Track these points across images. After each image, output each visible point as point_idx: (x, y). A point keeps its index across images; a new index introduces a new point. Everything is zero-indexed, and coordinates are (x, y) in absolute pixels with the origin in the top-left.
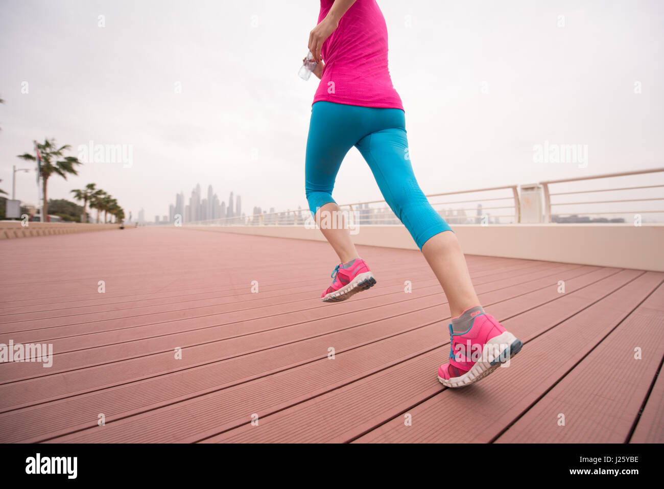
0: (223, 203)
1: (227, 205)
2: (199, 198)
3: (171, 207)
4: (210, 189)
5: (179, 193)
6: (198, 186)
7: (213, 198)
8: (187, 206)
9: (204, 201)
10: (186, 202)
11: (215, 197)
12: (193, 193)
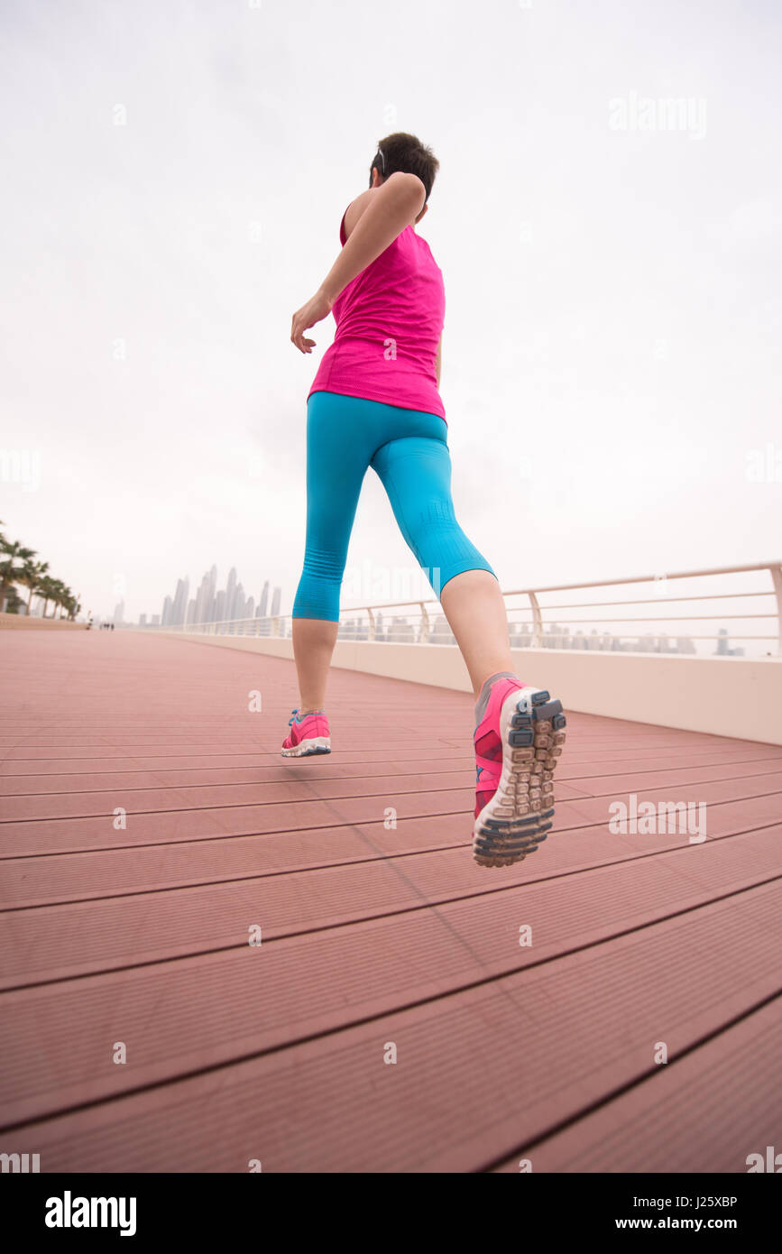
0: (251, 600)
1: (257, 603)
2: (213, 587)
3: (167, 600)
4: (233, 574)
5: (183, 579)
6: (214, 570)
7: (235, 590)
8: (191, 601)
9: (220, 593)
10: (192, 595)
11: (240, 588)
12: (205, 579)
